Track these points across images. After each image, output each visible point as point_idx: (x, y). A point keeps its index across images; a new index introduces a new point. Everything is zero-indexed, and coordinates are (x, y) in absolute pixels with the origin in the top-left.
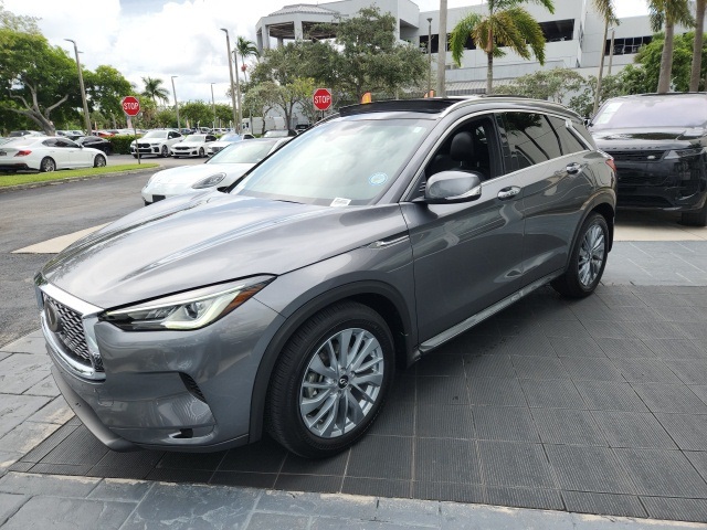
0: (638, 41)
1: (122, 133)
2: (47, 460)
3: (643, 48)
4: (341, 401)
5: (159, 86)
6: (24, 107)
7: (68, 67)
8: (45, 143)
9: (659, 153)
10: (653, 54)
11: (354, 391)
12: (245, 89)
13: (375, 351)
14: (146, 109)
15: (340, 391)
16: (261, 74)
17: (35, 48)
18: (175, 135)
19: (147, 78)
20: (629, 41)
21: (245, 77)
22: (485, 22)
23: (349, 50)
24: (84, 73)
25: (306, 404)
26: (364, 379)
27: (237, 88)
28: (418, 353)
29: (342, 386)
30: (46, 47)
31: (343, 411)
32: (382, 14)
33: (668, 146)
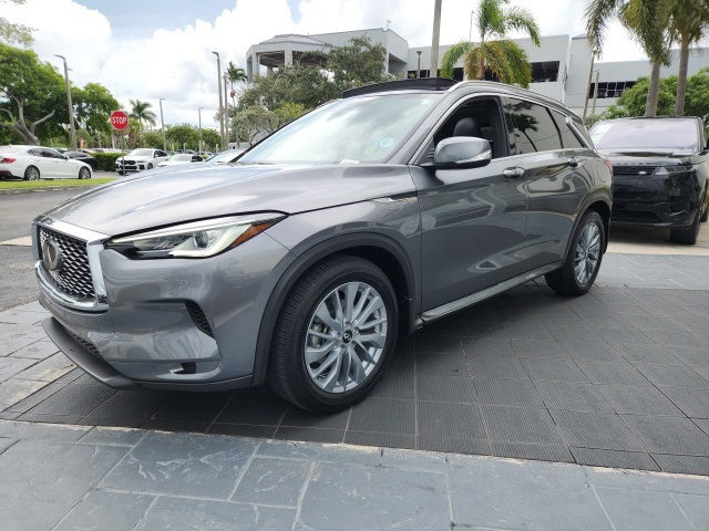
0: (621, 85)
1: (107, 151)
2: (36, 410)
3: (626, 91)
4: (345, 357)
5: (147, 109)
6: (10, 120)
7: (57, 83)
8: (30, 152)
9: (650, 169)
10: (637, 96)
11: (358, 349)
12: (233, 113)
13: (379, 310)
14: (132, 131)
15: (343, 346)
16: (250, 99)
17: (25, 62)
18: (162, 154)
19: (135, 101)
20: (612, 85)
21: (234, 102)
22: (476, 49)
23: (339, 77)
24: (72, 89)
25: (311, 353)
26: (367, 338)
27: (224, 112)
28: (420, 321)
29: (346, 341)
30: (35, 61)
31: (346, 369)
32: (373, 44)
33: (659, 163)
